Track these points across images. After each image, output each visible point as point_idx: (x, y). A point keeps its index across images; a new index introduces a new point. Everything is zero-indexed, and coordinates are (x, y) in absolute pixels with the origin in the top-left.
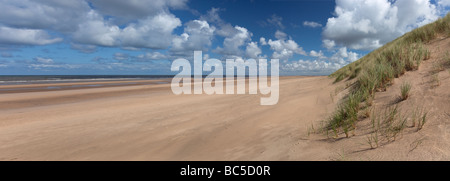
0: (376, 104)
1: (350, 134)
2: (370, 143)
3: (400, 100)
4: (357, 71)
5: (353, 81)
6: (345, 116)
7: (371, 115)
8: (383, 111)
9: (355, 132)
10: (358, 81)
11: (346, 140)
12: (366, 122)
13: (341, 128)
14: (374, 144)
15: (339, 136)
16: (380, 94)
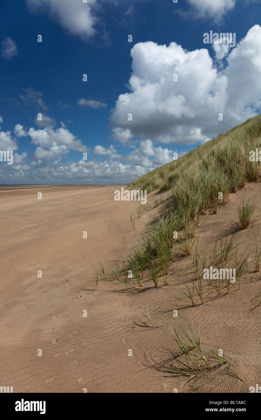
0: (201, 235)
1: (160, 281)
2: (191, 297)
3: (236, 229)
4: (171, 179)
5: (166, 195)
6: (153, 253)
7: (193, 252)
8: (211, 246)
9: (169, 279)
10: (173, 197)
11: (154, 291)
12: (186, 263)
13: (147, 273)
14: (196, 300)
15: (144, 286)
16: (208, 219)
